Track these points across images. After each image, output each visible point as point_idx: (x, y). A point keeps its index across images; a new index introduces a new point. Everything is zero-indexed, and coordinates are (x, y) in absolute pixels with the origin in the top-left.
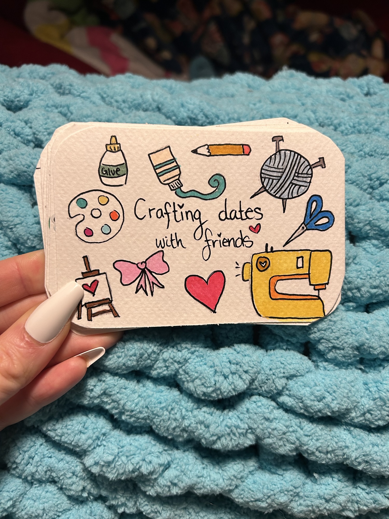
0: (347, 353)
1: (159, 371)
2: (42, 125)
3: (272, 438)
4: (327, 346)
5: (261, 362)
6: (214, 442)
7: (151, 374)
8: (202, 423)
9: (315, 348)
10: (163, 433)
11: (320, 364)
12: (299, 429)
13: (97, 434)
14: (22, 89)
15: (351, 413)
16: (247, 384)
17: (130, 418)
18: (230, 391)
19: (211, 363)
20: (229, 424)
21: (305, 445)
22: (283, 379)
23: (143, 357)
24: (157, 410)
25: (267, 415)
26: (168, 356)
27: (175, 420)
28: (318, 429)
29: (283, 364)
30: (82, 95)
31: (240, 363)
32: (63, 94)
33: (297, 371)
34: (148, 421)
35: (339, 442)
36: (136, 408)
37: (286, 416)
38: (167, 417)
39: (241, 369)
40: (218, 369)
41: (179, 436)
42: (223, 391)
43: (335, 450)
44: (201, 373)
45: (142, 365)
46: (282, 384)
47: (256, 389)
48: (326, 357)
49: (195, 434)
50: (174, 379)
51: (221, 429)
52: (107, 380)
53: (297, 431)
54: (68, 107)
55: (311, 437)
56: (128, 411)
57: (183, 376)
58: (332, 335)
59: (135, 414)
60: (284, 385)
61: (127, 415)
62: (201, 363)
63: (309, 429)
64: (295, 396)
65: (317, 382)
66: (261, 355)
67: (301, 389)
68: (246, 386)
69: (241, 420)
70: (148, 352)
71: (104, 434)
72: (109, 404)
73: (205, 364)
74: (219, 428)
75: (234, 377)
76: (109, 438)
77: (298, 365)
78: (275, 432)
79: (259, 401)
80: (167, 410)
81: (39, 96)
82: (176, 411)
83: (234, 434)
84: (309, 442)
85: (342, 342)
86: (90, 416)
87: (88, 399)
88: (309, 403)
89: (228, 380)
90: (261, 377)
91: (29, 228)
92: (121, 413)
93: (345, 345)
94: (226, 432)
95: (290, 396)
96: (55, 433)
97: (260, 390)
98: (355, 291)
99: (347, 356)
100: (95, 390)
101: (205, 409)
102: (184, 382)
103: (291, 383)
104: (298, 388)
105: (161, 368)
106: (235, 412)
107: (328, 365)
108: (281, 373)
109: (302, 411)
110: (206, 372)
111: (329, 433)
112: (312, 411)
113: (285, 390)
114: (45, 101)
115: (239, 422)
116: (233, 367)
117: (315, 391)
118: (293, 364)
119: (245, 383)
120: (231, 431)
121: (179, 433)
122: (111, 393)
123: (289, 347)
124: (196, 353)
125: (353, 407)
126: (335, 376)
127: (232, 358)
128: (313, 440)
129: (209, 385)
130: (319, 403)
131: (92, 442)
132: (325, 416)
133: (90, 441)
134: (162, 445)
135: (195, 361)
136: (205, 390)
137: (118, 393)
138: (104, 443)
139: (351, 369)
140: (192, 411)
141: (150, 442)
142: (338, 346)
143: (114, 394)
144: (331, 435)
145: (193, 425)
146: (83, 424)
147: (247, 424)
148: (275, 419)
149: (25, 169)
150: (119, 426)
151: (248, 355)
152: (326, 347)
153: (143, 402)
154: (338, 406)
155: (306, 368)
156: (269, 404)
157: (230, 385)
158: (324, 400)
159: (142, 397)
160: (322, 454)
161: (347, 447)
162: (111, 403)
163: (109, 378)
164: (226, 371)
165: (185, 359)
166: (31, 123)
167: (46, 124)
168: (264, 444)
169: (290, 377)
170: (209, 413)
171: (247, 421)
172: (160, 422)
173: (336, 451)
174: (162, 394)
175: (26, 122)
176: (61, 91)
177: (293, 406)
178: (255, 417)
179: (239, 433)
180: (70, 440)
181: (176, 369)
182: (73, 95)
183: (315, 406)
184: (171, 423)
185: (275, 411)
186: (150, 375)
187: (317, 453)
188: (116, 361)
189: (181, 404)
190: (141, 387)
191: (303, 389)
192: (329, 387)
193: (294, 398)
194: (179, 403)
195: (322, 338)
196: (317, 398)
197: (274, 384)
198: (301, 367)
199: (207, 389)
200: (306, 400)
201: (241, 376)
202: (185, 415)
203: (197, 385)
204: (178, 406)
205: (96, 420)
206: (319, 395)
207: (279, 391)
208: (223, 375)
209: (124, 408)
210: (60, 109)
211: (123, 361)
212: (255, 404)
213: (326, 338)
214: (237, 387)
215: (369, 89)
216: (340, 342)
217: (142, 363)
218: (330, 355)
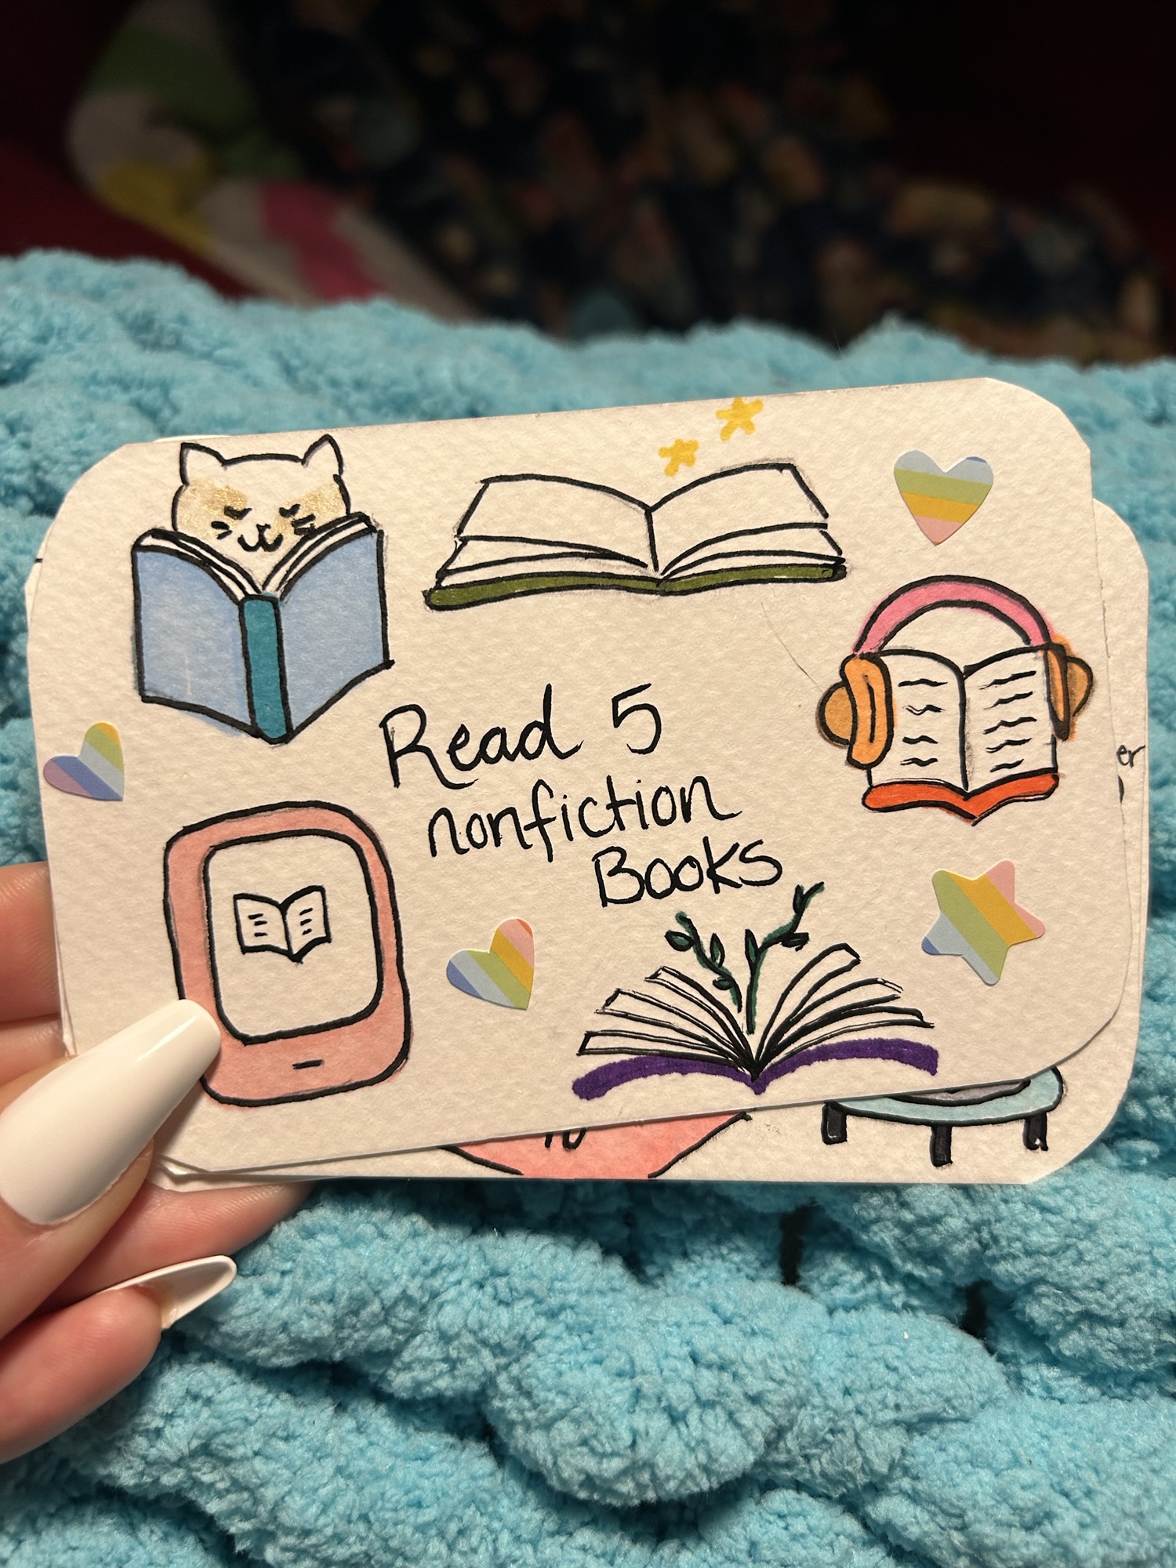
0: (1136, 1338)
1: (420, 1374)
2: (65, 440)
4: (1061, 1309)
5: (812, 1359)
7: (389, 1383)
9: (1015, 1312)
11: (1029, 1371)
14: (11, 319)
16: (755, 1449)
18: (689, 1475)
19: (619, 1362)
22: (894, 1430)
23: (365, 1314)
24: (403, 1534)
26: (460, 1321)
29: (895, 1369)
30: (219, 353)
31: (733, 1363)
32: (156, 346)
33: (948, 1400)
36: (322, 1521)
39: (736, 1390)
40: (647, 1388)
42: (661, 1475)
44: (581, 1398)
45: (356, 1342)
46: (891, 1450)
47: (788, 1465)
48: (1053, 1349)
50: (476, 1404)
52: (219, 1398)
54: (165, 387)
56: (289, 1531)
57: (509, 1403)
58: (1078, 1271)
59: (314, 1546)
60: (897, 1456)
61: (285, 1549)
62: (583, 1357)
64: (934, 1503)
65: (1021, 1451)
66: (811, 1331)
67: (958, 1477)
68: (751, 1458)
70: (383, 1294)
72: (220, 1495)
73: (598, 1361)
75: (709, 1418)
77: (948, 1379)
79: (798, 1515)
80: (442, 1535)
81: (69, 347)
82: (474, 1540)
85: (1120, 1297)
86: (144, 1533)
87: (140, 1466)
88: (988, 1532)
89: (683, 1428)
90: (810, 1420)
92: (264, 1536)
93: (1129, 1308)
95: (914, 1497)
97: (803, 1470)
98: (1155, 1101)
99: (1135, 1352)
100: (168, 1431)
101: (585, 1536)
102: (512, 1425)
103: (922, 1446)
104: (947, 1472)
105: (427, 1363)
106: (704, 1550)
107: (1058, 1379)
108: (886, 1406)
110: (600, 1393)
113: (898, 1472)
114: (90, 363)
116: (708, 1381)
117: (1016, 1488)
118: (933, 1371)
119: (749, 1444)
122: (230, 1453)
123: (915, 1302)
124: (568, 1317)
125: (1154, 1552)
126: (1091, 1431)
127: (702, 1344)
129: (609, 1450)
130: (1029, 1538)
135: (560, 1346)
136: (591, 1464)
137: (256, 1454)
139: (1145, 1398)
140: (534, 1544)
142: (1104, 1313)
143: (244, 1459)
151: (765, 1333)
152: (1056, 1312)
153: (350, 1496)
154: (1101, 1550)
155: (981, 1391)
156: (837, 1528)
157: (692, 1450)
158: (1047, 1527)
159: (350, 1476)
162: (228, 1491)
163: (227, 1393)
164: (679, 1394)
165: (523, 1337)
166: (28, 429)
167: (81, 436)
169: (919, 1425)
170: (604, 1555)
174: (427, 1469)
175: (12, 427)
176: (150, 337)
177: (928, 1541)
181: (485, 1373)
182: (188, 351)
183: (1014, 1547)
185: (859, 1558)
186: (384, 1386)
188: (256, 1310)
189: (495, 1512)
190: (350, 1432)
191: (968, 1474)
192: (1068, 1471)
193: (933, 1508)
194: (490, 1509)
195: (1042, 1280)
196: (1021, 1516)
197: (860, 1449)
198: (961, 1382)
199: (600, 1463)
200: (980, 1522)
201: (737, 1415)
202: (509, 1557)
203: (562, 1445)
204: (485, 1520)
205: (167, 1554)
206: (1030, 1505)
207: (875, 1480)
208: (665, 1409)
209: (275, 1518)
210: (135, 393)
211: (284, 1314)
212: (782, 1524)
213: (1057, 1279)
214: (716, 1460)
215: (1162, 403)
216: (1111, 1297)
217: (356, 1336)
218: (1072, 1344)
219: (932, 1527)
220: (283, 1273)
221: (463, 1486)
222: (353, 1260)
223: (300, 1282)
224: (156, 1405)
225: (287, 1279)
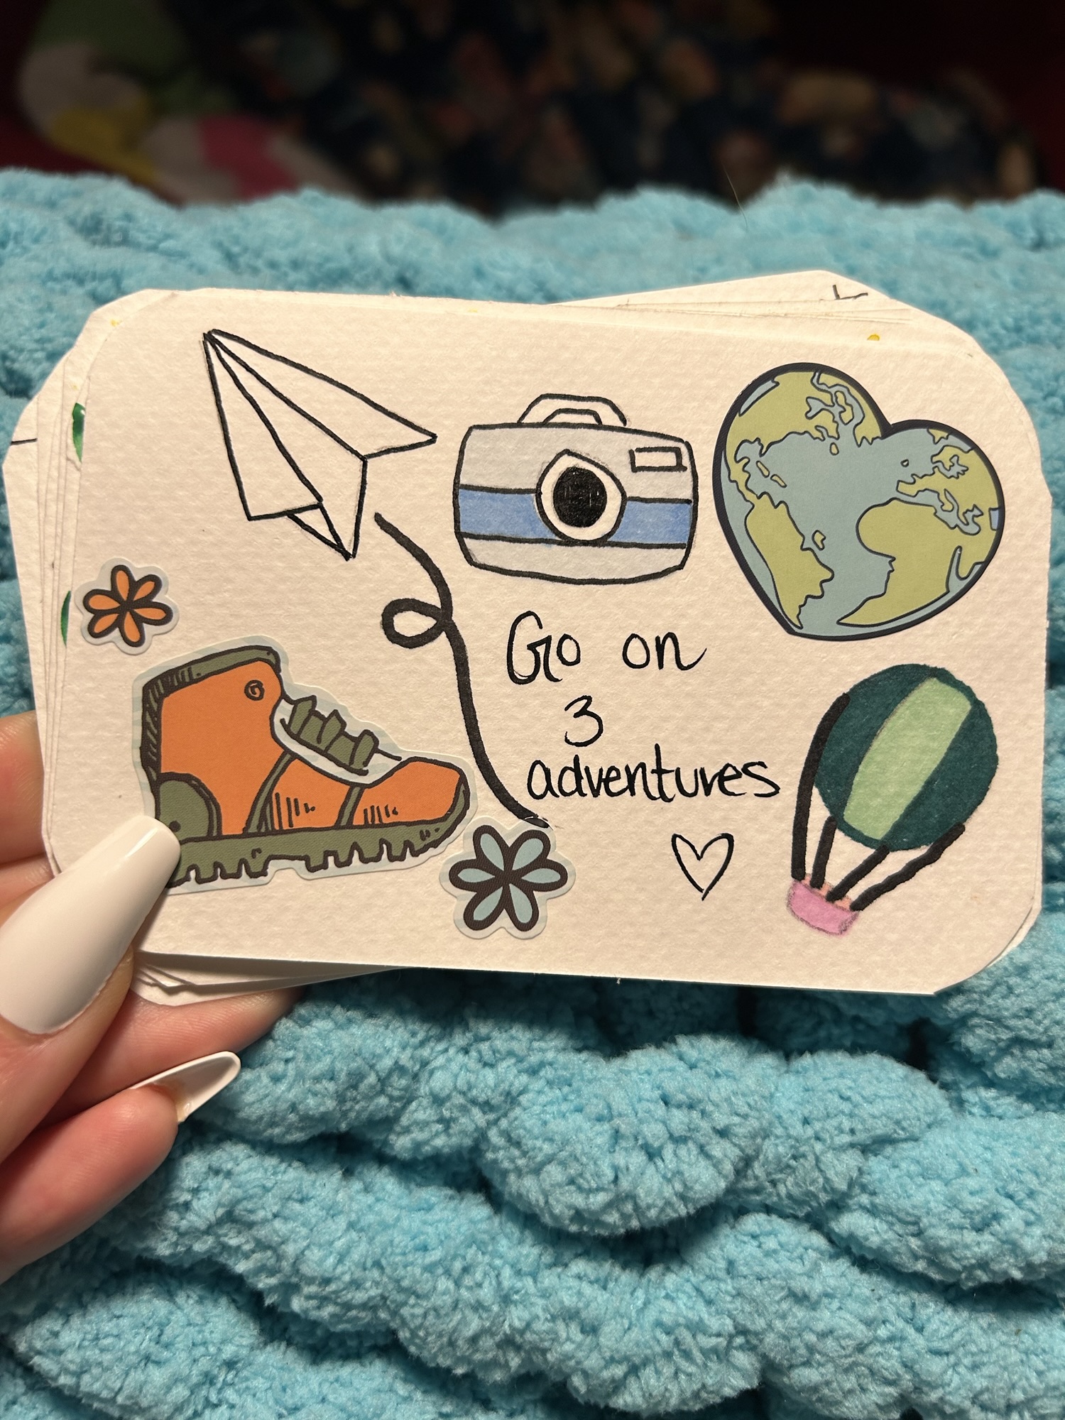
1: (418, 1135)
2: (28, 329)
3: (820, 1364)
4: (993, 1037)
5: (772, 1096)
6: (618, 1386)
7: (392, 1147)
8: (570, 1315)
9: (953, 1044)
10: (435, 1356)
11: (969, 1095)
12: (910, 1331)
13: (204, 1364)
16: (726, 1177)
17: (319, 1308)
18: (668, 1203)
19: (597, 1107)
20: (666, 1319)
21: (933, 1386)
22: (850, 1152)
23: (363, 1087)
24: (413, 1274)
25: (801, 1284)
26: (450, 1084)
27: (478, 1307)
28: (974, 1328)
29: (848, 1099)
30: (163, 245)
31: (700, 1101)
32: (107, 242)
33: (898, 1123)
34: (383, 1315)
35: (1049, 1369)
36: (339, 1269)
37: (864, 1284)
38: (448, 1300)
39: (705, 1125)
40: (623, 1128)
41: (494, 1363)
42: (643, 1204)
43: (1035, 1398)
44: (566, 1142)
45: (358, 1112)
46: (849, 1170)
47: (757, 1191)
48: (989, 1074)
49: (549, 1356)
50: (471, 1161)
51: (640, 1339)
52: (237, 1170)
53: (903, 1339)
55: (952, 1359)
56: (311, 1281)
57: (501, 1154)
58: (1007, 1003)
59: (334, 1292)
60: (855, 1175)
61: (309, 1297)
62: (564, 1107)
63: (944, 1331)
64: (892, 1214)
65: (967, 1161)
66: (769, 1072)
67: (912, 1189)
68: (723, 1184)
69: (709, 1302)
70: (378, 1067)
71: (230, 1365)
72: (247, 1256)
73: (579, 1110)
74: (634, 1333)
75: (683, 1151)
76: (247, 1379)
77: (897, 1104)
78: (830, 1343)
79: (769, 1234)
80: (448, 1273)
81: (25, 250)
82: (479, 1276)
83: (687, 1355)
84: (947, 1378)
85: (1047, 1022)
86: (181, 1298)
87: (173, 1237)
88: (942, 1235)
89: (659, 1163)
90: (773, 1149)
92: (289, 1288)
93: (1055, 1031)
94: (658, 1349)
95: (873, 1211)
96: (58, 1362)
97: (770, 1195)
100: (195, 1204)
101: (579, 1266)
102: (505, 1173)
103: (877, 1165)
104: (901, 1185)
105: (424, 1125)
106: (687, 1272)
107: (996, 1099)
108: (842, 1131)
109: (920, 1266)
110: (582, 1136)
111: (1013, 1340)
112: (955, 1265)
113: (857, 1190)
114: (45, 262)
115: (702, 1311)
116: (679, 1119)
117: (965, 1194)
118: (883, 1098)
119: (720, 1173)
120: (677, 1343)
121: (490, 1355)
122: (253, 1218)
123: (863, 1043)
124: (547, 1072)
126: (1029, 1139)
127: (671, 1086)
128: (961, 1370)
129: (594, 1185)
130: (979, 1239)
131: (187, 1393)
132: (1000, 1280)
133: (180, 1392)
134: (432, 1398)
135: (543, 1099)
136: (579, 1200)
137: (275, 1216)
138: (230, 1394)
140: (534, 1276)
141: (391, 1390)
142: (1033, 1037)
143: (265, 1221)
144: (1022, 1347)
145: (541, 1326)
146: (156, 1331)
147: (730, 1316)
148: (827, 1295)
150: (286, 1329)
151: (727, 1074)
152: (988, 1040)
153: (363, 1246)
154: (1046, 1244)
155: (927, 1113)
156: (805, 1242)
157: (669, 1181)
158: (996, 1227)
159: (362, 1230)
160: (991, 1416)
162: (253, 1252)
163: (245, 1165)
164: (653, 1132)
165: (508, 1093)
167: (42, 325)
168: (791, 1387)
169: (873, 1146)
170: (597, 1281)
171: (730, 1306)
172: (425, 1315)
173: (1037, 1404)
174: (429, 1217)
176: (99, 237)
177: (888, 1248)
178: (758, 1290)
179: (702, 1351)
180: (111, 1390)
181: (477, 1129)
182: (137, 246)
183: (967, 1247)
184: (464, 1321)
185: (827, 1268)
186: (387, 1151)
188: (267, 1096)
189: (497, 1251)
190: (358, 1192)
191: (921, 1186)
192: (1011, 1176)
193: (890, 1218)
194: (490, 1248)
195: (975, 1014)
196: (972, 1219)
197: (821, 1171)
198: (909, 1107)
199: (587, 1198)
200: (934, 1226)
201: (707, 1148)
202: (512, 1288)
203: (552, 1185)
204: (487, 1259)
205: (203, 1315)
206: (979, 1207)
207: (836, 1197)
208: (642, 1147)
209: (298, 1271)
210: (90, 286)
211: (291, 1096)
212: (755, 1243)
213: (988, 1012)
214: (691, 1188)
215: (1040, 232)
216: (1039, 1023)
217: (357, 1107)
218: (1006, 1067)
219: (890, 1235)
220: (287, 1061)
221: (463, 1229)
222: (347, 1040)
223: (302, 1065)
224: (182, 1181)
225: (291, 1066)
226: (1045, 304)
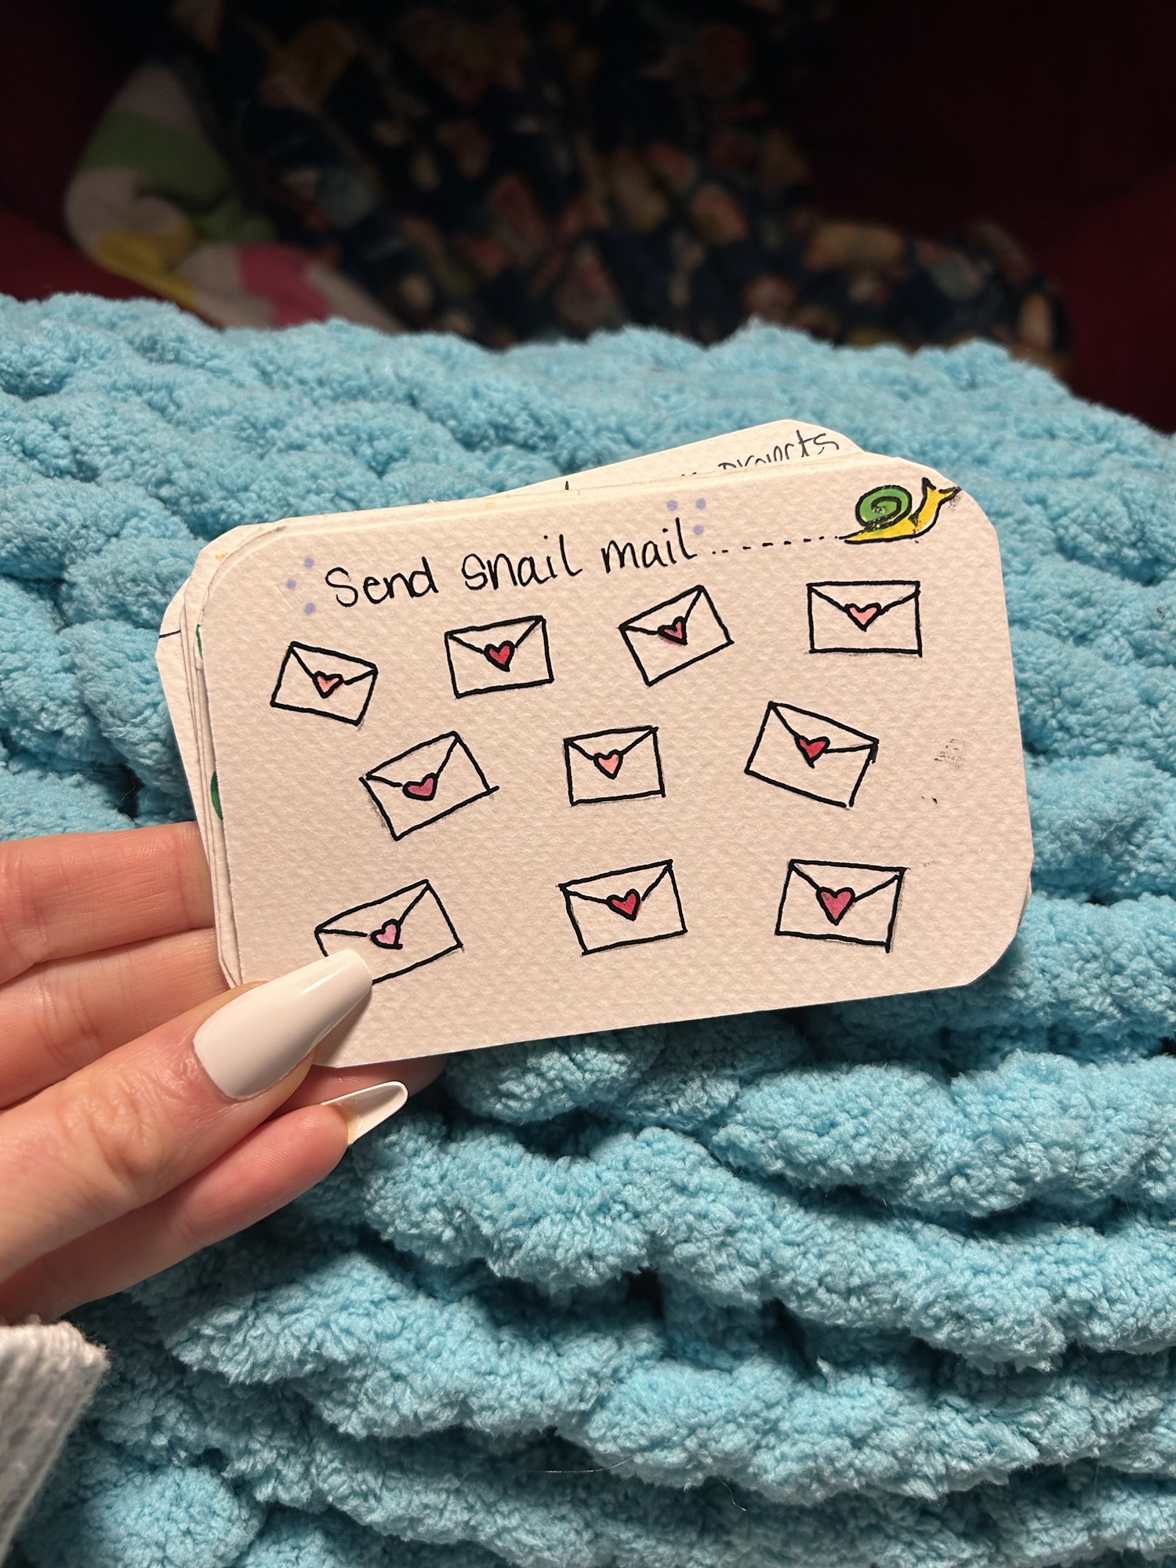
2: (96, 429)
3: (697, 1240)
12: (770, 1225)
14: (48, 344)
15: (915, 1175)
21: (787, 1270)
25: (681, 1177)
28: (821, 1226)
30: (209, 364)
32: (161, 360)
35: (880, 1260)
37: (735, 1184)
41: (437, 1241)
43: (869, 1285)
53: (764, 1231)
54: (170, 389)
55: (802, 1248)
60: (733, 1098)
63: (796, 1227)
64: (756, 1124)
77: (765, 1043)
78: (705, 1223)
79: (660, 1141)
81: (93, 365)
84: (797, 1262)
88: (792, 1135)
91: (44, 680)
95: (745, 1124)
97: (665, 1112)
104: (763, 1102)
106: (591, 1164)
108: (725, 1063)
109: (778, 1166)
111: (852, 1236)
112: (802, 1159)
113: (734, 1109)
114: (109, 375)
118: (754, 1039)
125: (916, 1158)
128: (810, 1256)
130: (820, 1139)
144: (859, 1242)
147: (623, 1200)
148: (703, 1189)
149: (42, 531)
154: (872, 1151)
155: (789, 1053)
156: (688, 1149)
158: (833, 1132)
160: (834, 1296)
161: (902, 1275)
166: (67, 425)
167: (108, 426)
169: (749, 1078)
171: (624, 1194)
173: (872, 1289)
175: (55, 425)
176: (155, 355)
177: (755, 1151)
178: (647, 1179)
182: (187, 363)
183: (810, 1144)
185: (704, 1170)
187: (822, 1294)
191: (778, 1102)
192: (848, 1097)
193: (756, 1128)
196: (815, 1125)
200: (787, 1129)
206: (820, 1115)
207: (718, 1113)
210: (147, 395)
212: (649, 1148)
215: (972, 375)
219: (756, 1140)
226: (946, 433)
